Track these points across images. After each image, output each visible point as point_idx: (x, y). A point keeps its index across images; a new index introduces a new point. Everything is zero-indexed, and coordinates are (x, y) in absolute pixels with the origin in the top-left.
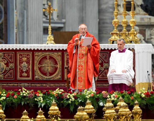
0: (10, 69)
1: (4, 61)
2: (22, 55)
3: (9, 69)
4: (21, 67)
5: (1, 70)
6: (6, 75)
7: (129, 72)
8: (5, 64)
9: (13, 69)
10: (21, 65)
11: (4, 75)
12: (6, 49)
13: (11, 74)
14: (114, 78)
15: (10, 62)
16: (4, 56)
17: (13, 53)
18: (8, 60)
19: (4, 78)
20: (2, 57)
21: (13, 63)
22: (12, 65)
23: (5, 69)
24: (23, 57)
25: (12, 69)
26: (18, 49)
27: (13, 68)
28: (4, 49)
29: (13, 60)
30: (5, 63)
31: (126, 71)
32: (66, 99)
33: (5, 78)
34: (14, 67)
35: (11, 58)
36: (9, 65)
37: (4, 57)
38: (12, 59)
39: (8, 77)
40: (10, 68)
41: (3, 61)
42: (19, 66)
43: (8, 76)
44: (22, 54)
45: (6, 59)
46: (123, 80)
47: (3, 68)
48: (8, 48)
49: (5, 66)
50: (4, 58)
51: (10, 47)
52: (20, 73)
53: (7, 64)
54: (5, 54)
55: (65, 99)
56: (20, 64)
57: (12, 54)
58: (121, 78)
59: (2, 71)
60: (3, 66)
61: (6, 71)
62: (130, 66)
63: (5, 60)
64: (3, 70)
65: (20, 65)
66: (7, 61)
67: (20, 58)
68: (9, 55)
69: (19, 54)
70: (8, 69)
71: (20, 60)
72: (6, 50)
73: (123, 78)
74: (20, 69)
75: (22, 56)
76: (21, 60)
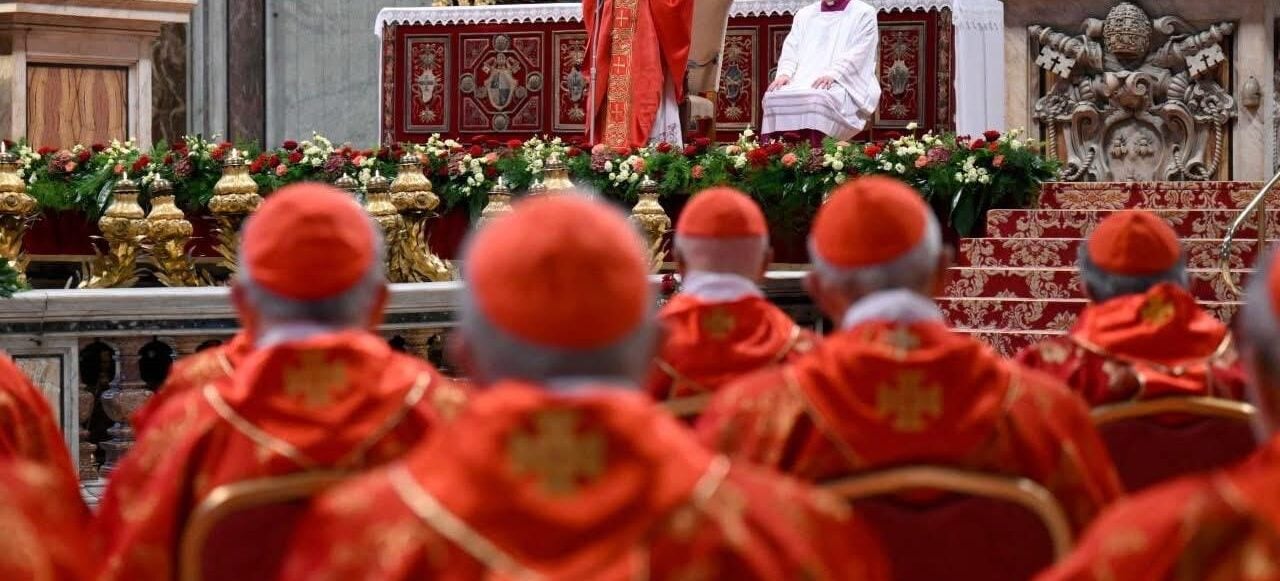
0: (531, 94)
1: (512, 64)
2: (571, 42)
3: (526, 96)
4: (565, 86)
5: (500, 98)
6: (518, 117)
7: (846, 86)
8: (515, 76)
9: (538, 94)
10: (565, 77)
11: (511, 116)
12: (516, 20)
13: (532, 110)
14: (777, 110)
15: (531, 69)
16: (512, 47)
17: (539, 35)
18: (522, 62)
19: (509, 127)
20: (506, 51)
21: (539, 70)
22: (535, 79)
23: (514, 93)
24: (572, 49)
25: (535, 94)
26: (556, 21)
27: (540, 92)
28: (510, 21)
29: (540, 62)
30: (515, 71)
31: (827, 83)
32: (455, 177)
33: (515, 128)
34: (541, 87)
35: (533, 54)
36: (527, 77)
37: (509, 49)
38: (536, 55)
39: (523, 122)
40: (528, 91)
41: (509, 65)
42: (557, 80)
43: (524, 120)
44: (568, 37)
45: (519, 58)
46: (810, 115)
47: (508, 91)
48: (525, 17)
49: (514, 82)
50: (512, 55)
51: (531, 12)
52: (562, 107)
53: (520, 77)
54: (515, 39)
55: (452, 178)
56: (562, 75)
57: (536, 39)
58: (804, 108)
59: (504, 99)
60: (508, 83)
61: (516, 99)
62: (851, 64)
63: (513, 61)
64: (507, 98)
65: (561, 79)
66: (521, 65)
67: (563, 55)
68: (526, 44)
69: (558, 39)
70: (522, 92)
71: (562, 61)
72: (516, 25)
73: (812, 107)
74: (562, 92)
75: (568, 45)
76: (568, 59)
